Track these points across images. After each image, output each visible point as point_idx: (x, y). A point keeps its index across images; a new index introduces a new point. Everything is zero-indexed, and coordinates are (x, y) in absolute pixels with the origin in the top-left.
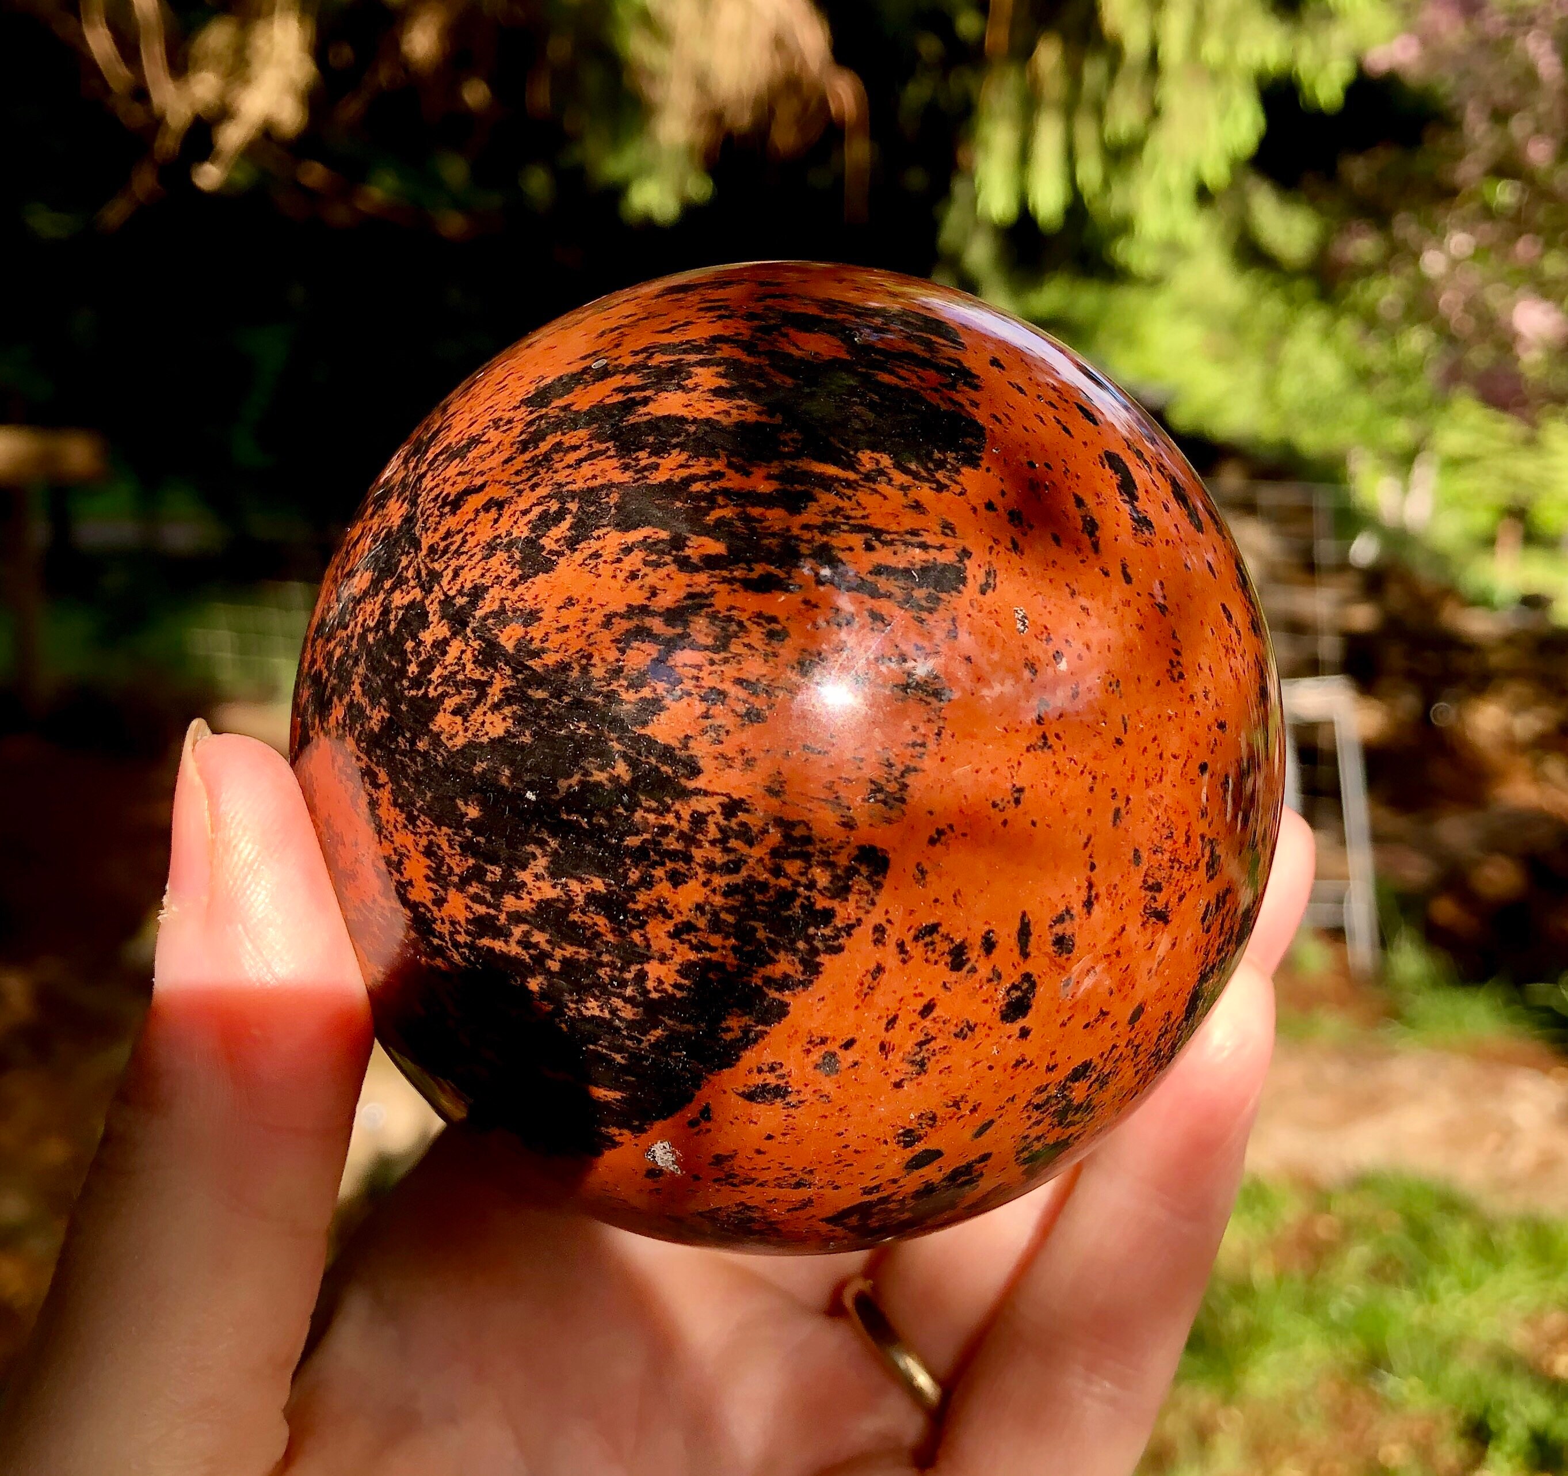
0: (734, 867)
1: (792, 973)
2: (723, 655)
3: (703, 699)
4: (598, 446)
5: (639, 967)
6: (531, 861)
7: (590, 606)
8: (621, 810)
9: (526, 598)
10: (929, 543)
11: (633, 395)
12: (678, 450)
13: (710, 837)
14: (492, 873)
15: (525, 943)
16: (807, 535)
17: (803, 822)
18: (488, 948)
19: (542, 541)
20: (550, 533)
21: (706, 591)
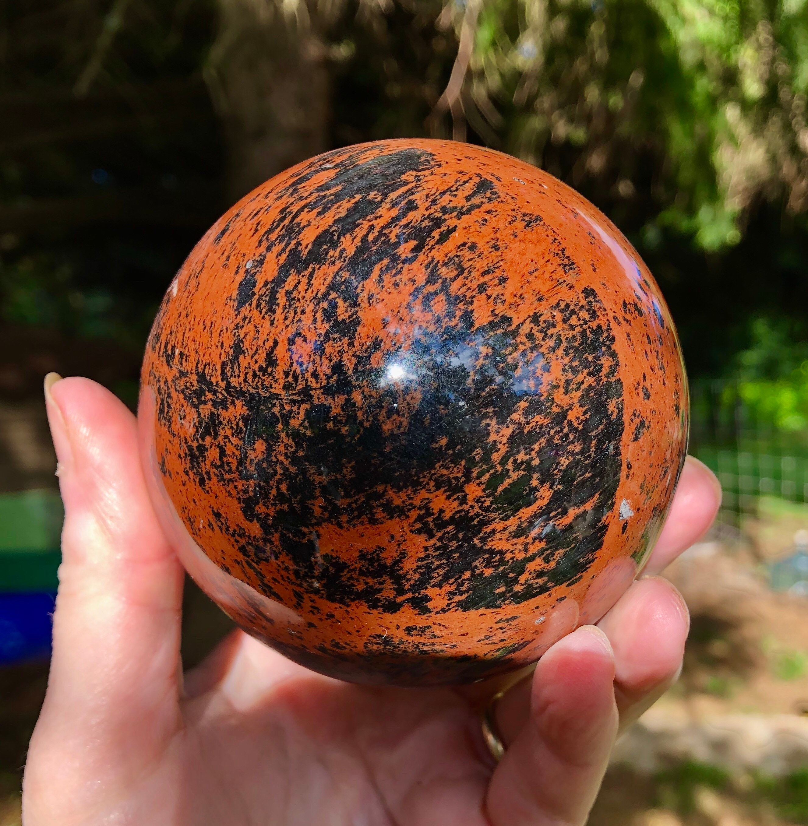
0: (559, 341)
1: (610, 364)
2: (466, 271)
3: (480, 293)
4: (307, 272)
5: (566, 421)
6: (489, 428)
7: (395, 313)
8: (502, 365)
9: (364, 341)
10: (466, 180)
11: (288, 249)
12: (342, 237)
13: (541, 338)
14: (477, 455)
15: (517, 466)
16: (432, 211)
17: (559, 300)
18: (503, 491)
19: (340, 319)
20: (338, 314)
21: (430, 259)
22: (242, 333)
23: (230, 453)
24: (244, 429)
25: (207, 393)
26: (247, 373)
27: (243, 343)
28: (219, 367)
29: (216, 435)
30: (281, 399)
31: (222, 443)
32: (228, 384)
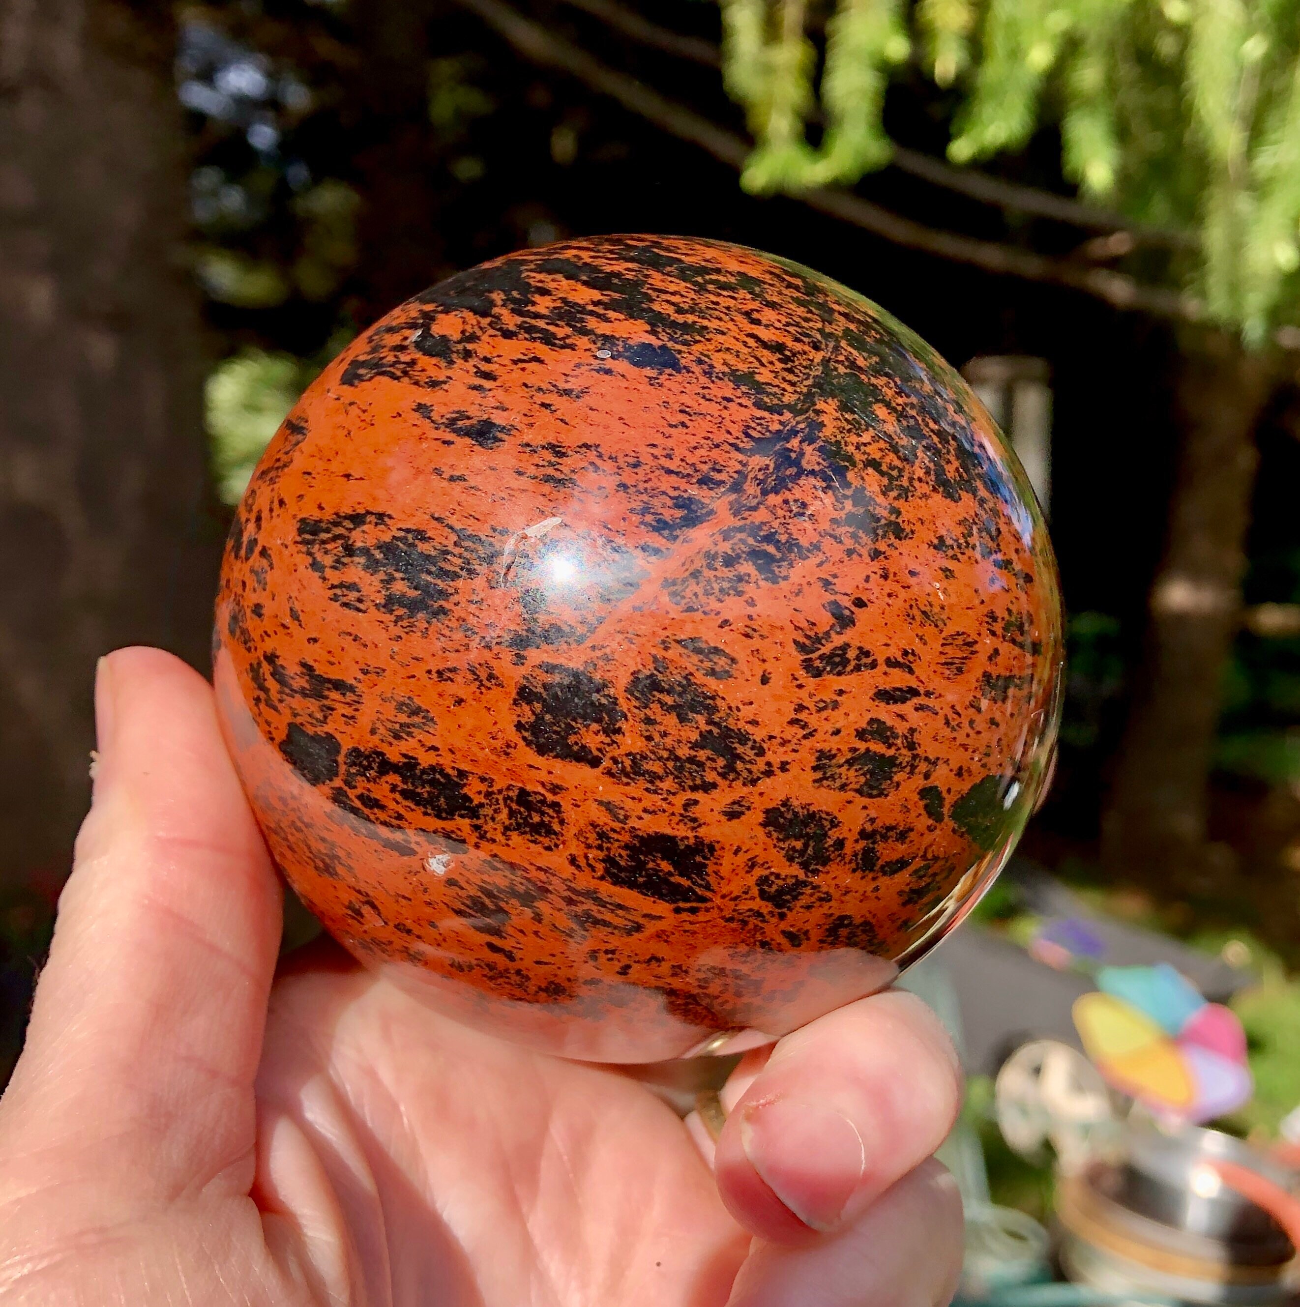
11: (601, 311)
19: (735, 282)
20: (726, 281)
22: (719, 367)
23: (880, 454)
24: (856, 416)
25: (789, 446)
26: (784, 379)
27: (738, 370)
28: (759, 413)
29: (850, 458)
30: (830, 359)
31: (864, 458)
32: (790, 408)
